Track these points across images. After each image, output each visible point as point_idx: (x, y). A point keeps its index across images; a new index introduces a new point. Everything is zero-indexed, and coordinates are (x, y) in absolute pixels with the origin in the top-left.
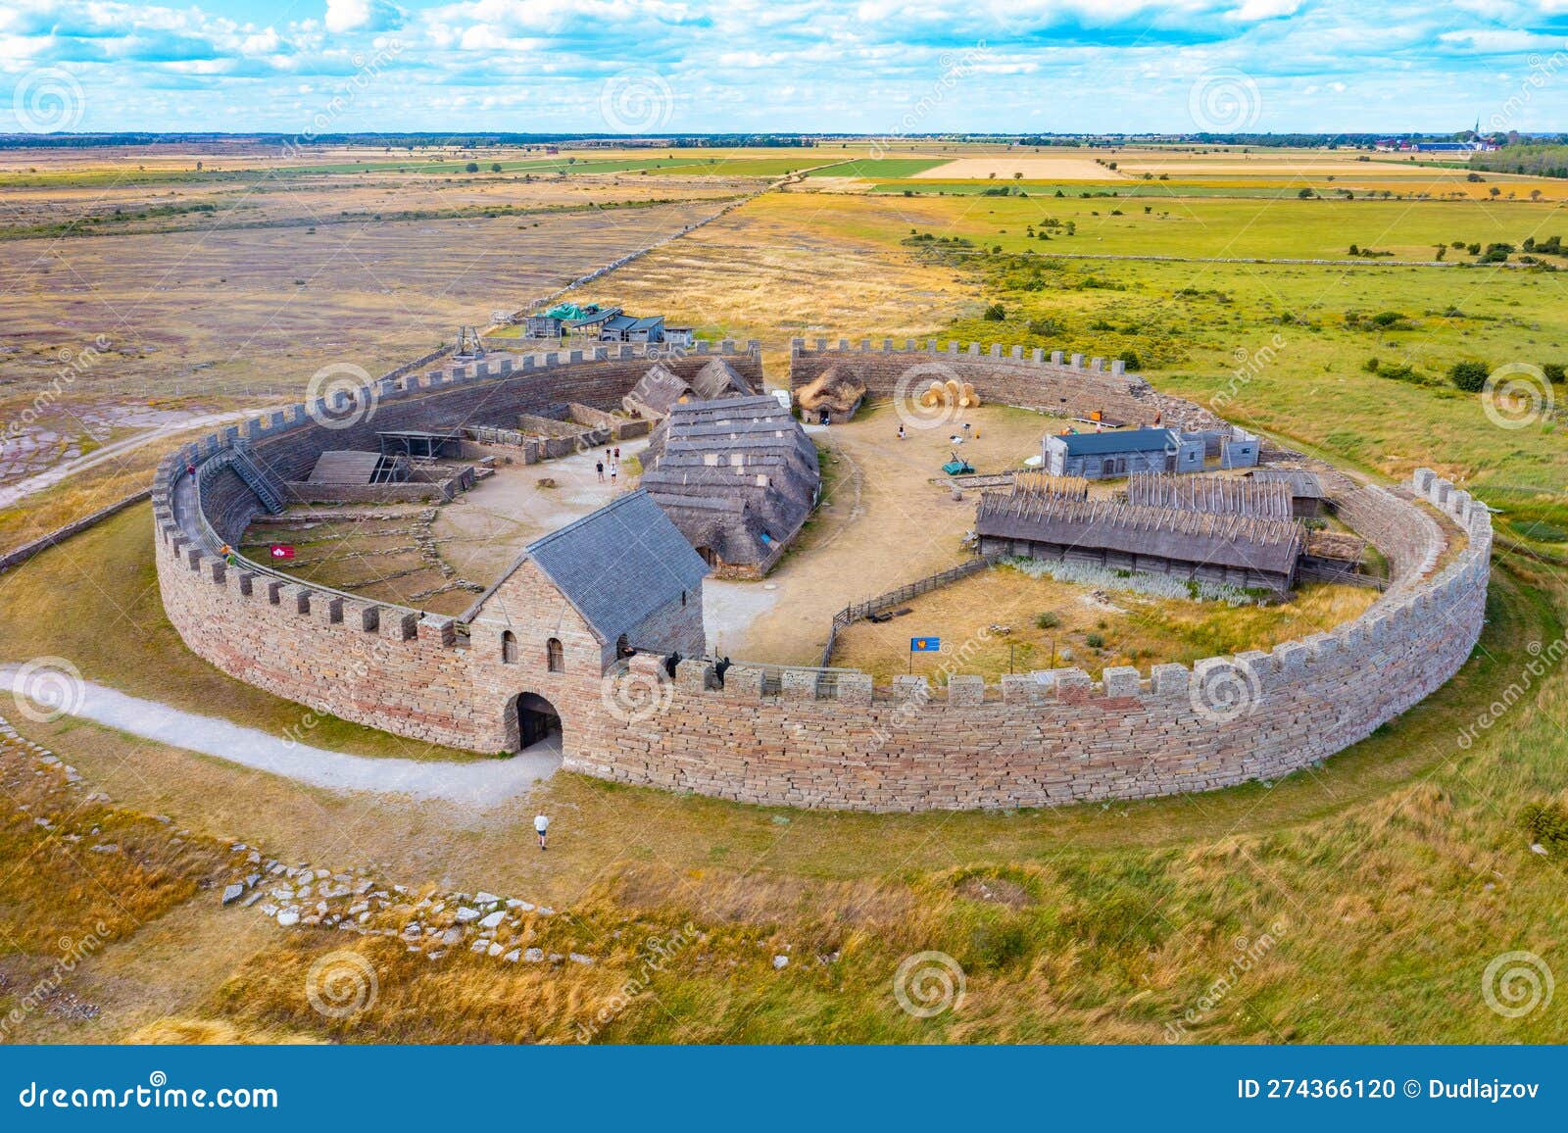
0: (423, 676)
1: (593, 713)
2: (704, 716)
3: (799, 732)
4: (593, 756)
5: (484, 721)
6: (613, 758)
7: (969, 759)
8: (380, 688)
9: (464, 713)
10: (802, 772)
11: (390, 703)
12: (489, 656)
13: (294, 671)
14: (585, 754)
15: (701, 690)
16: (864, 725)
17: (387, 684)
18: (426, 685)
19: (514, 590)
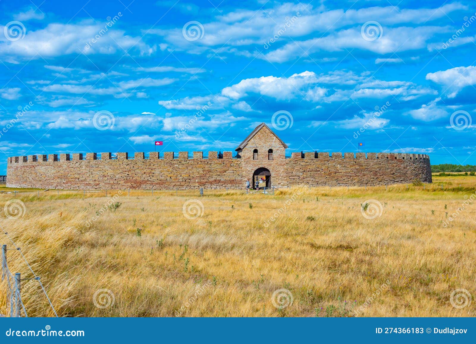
0: (225, 169)
1: (282, 170)
2: (315, 165)
3: (339, 167)
4: (282, 184)
5: (246, 179)
6: (288, 183)
7: (375, 174)
8: (208, 175)
9: (239, 178)
10: (340, 178)
11: (212, 179)
12: (249, 158)
13: (169, 178)
14: (279, 184)
15: (314, 158)
16: (353, 164)
17: (211, 173)
18: (225, 171)
19: (259, 136)
